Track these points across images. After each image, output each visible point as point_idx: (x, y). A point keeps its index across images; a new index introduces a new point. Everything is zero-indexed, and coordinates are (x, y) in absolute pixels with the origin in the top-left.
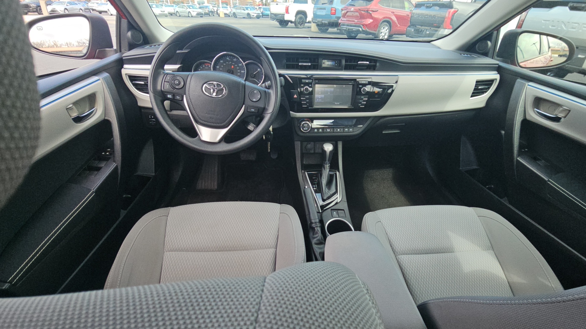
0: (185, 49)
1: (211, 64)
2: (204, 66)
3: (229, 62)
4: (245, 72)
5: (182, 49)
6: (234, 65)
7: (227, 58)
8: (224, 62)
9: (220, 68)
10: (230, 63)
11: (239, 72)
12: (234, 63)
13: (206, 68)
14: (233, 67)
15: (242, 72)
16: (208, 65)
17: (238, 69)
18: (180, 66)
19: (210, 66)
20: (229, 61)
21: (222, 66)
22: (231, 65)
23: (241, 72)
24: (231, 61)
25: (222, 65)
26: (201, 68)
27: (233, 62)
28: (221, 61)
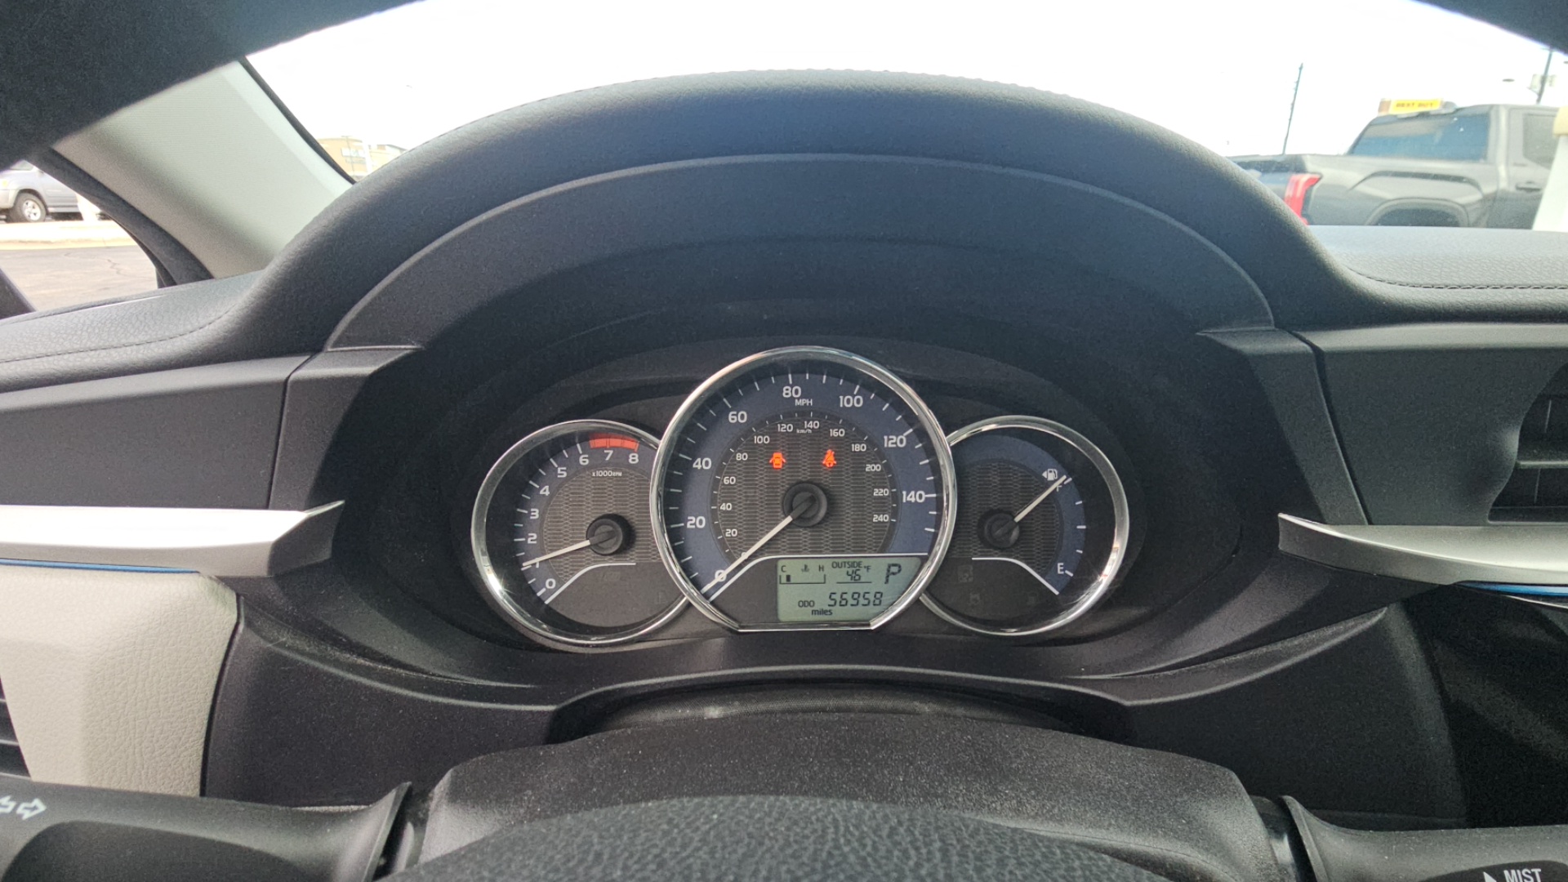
0: (345, 340)
2: (584, 461)
3: (799, 425)
4: (939, 504)
5: (312, 347)
6: (840, 447)
7: (787, 392)
8: (758, 424)
9: (719, 469)
10: (812, 425)
11: (881, 505)
12: (847, 425)
13: (600, 473)
14: (829, 459)
15: (911, 497)
16: (622, 453)
17: (879, 480)
19: (633, 459)
21: (741, 457)
22: (819, 439)
23: (896, 497)
24: (819, 416)
25: (736, 445)
26: (562, 473)
27: (830, 415)
28: (735, 417)
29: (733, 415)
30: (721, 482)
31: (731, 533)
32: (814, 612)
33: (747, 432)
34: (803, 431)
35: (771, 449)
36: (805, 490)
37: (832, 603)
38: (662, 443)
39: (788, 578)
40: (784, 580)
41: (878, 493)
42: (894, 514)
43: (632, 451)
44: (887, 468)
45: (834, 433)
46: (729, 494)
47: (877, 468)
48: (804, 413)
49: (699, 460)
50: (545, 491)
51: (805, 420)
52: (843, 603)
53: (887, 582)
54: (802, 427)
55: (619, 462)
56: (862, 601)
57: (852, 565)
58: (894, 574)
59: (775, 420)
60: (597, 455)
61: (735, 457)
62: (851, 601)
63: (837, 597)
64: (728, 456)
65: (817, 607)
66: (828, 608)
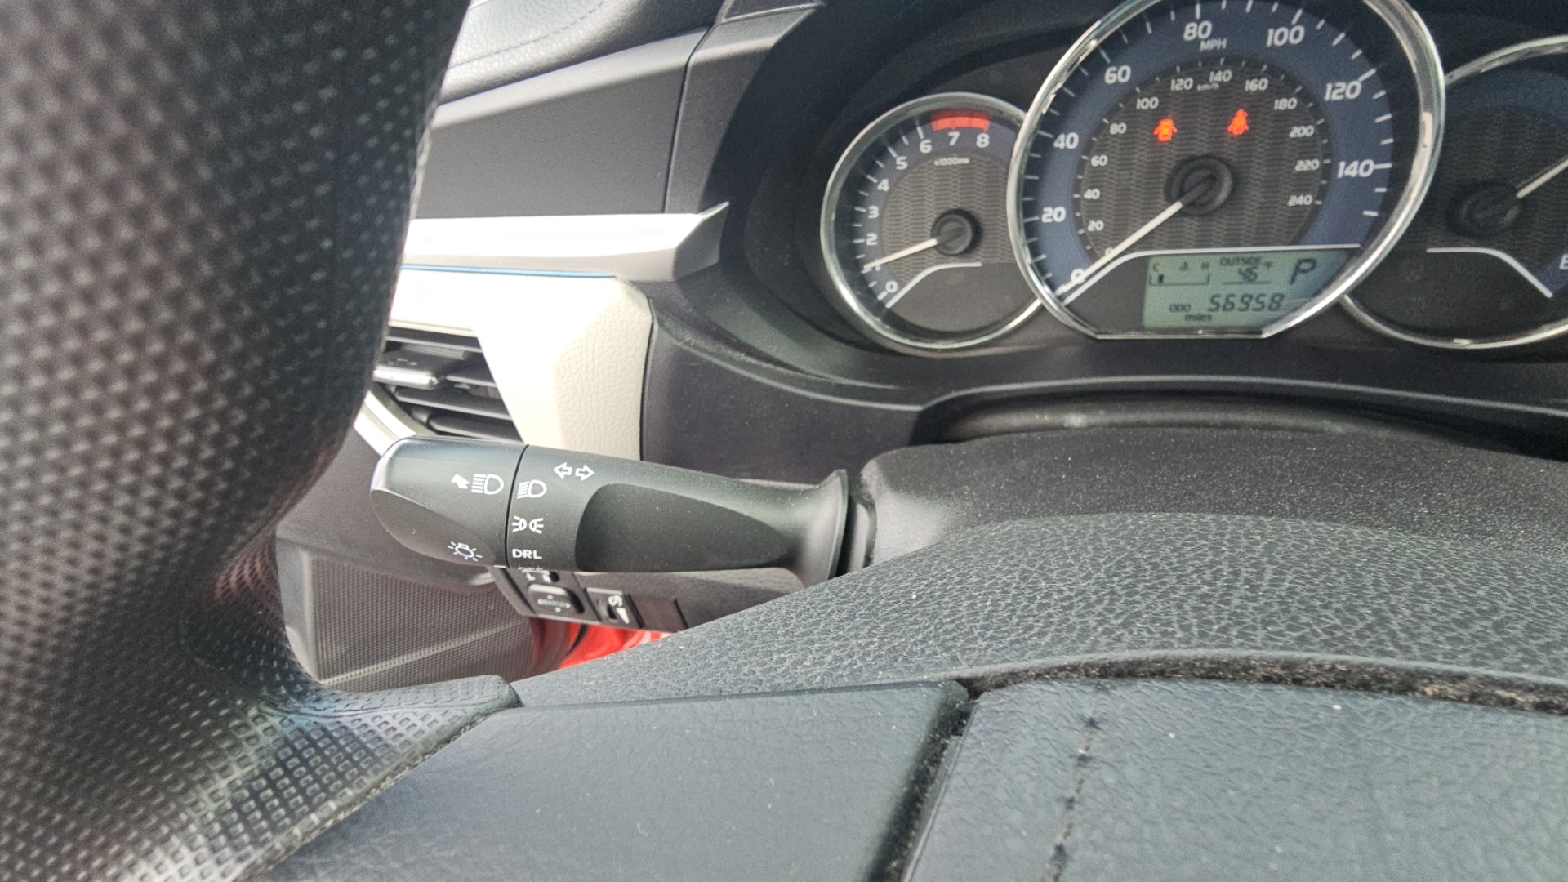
1: (1014, 126)
2: (925, 147)
3: (1201, 78)
4: (1398, 178)
6: (1258, 106)
7: (1191, 31)
8: (1144, 83)
9: (1087, 148)
10: (1221, 77)
11: (1303, 183)
12: (1272, 73)
13: (945, 162)
14: (1239, 123)
15: (1351, 170)
16: (969, 134)
17: (1305, 149)
18: (705, 225)
19: (983, 141)
20: (1198, 63)
21: (1117, 129)
22: (1228, 97)
23: (1328, 171)
24: (1231, 60)
25: (1113, 114)
26: (902, 163)
27: (1250, 60)
28: (1114, 76)
29: (1112, 72)
30: (1088, 164)
31: (1095, 226)
32: (1189, 317)
33: (1128, 94)
34: (1206, 87)
35: (1157, 116)
36: (1199, 168)
37: (1214, 306)
38: (1028, 119)
39: (1161, 278)
40: (1155, 279)
41: (1302, 166)
42: (1321, 194)
43: (981, 131)
44: (1322, 131)
45: (1252, 86)
46: (1097, 178)
47: (1306, 131)
48: (1212, 60)
49: (1062, 137)
50: (884, 186)
51: (1211, 70)
52: (1229, 306)
53: (1293, 280)
54: (1207, 82)
55: (966, 146)
56: (1253, 304)
57: (1247, 261)
58: (1304, 272)
59: (1169, 73)
60: (940, 139)
61: (1109, 129)
62: (1238, 304)
63: (1221, 301)
64: (1101, 129)
65: (1193, 312)
66: (1207, 313)
